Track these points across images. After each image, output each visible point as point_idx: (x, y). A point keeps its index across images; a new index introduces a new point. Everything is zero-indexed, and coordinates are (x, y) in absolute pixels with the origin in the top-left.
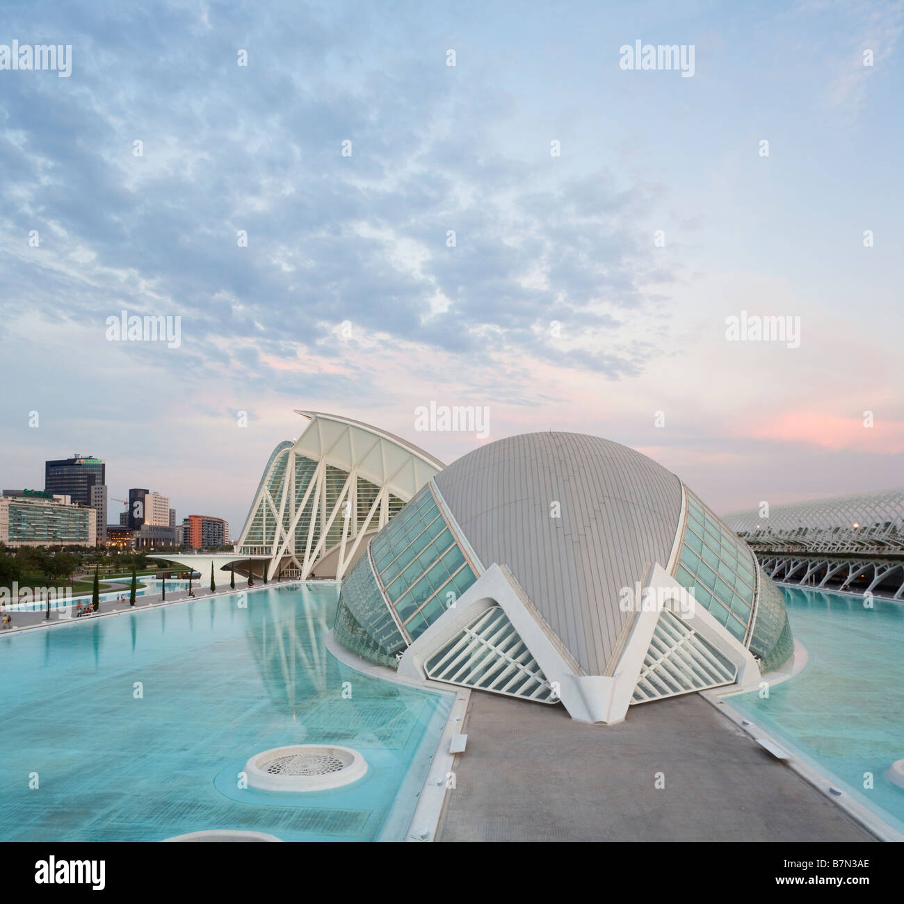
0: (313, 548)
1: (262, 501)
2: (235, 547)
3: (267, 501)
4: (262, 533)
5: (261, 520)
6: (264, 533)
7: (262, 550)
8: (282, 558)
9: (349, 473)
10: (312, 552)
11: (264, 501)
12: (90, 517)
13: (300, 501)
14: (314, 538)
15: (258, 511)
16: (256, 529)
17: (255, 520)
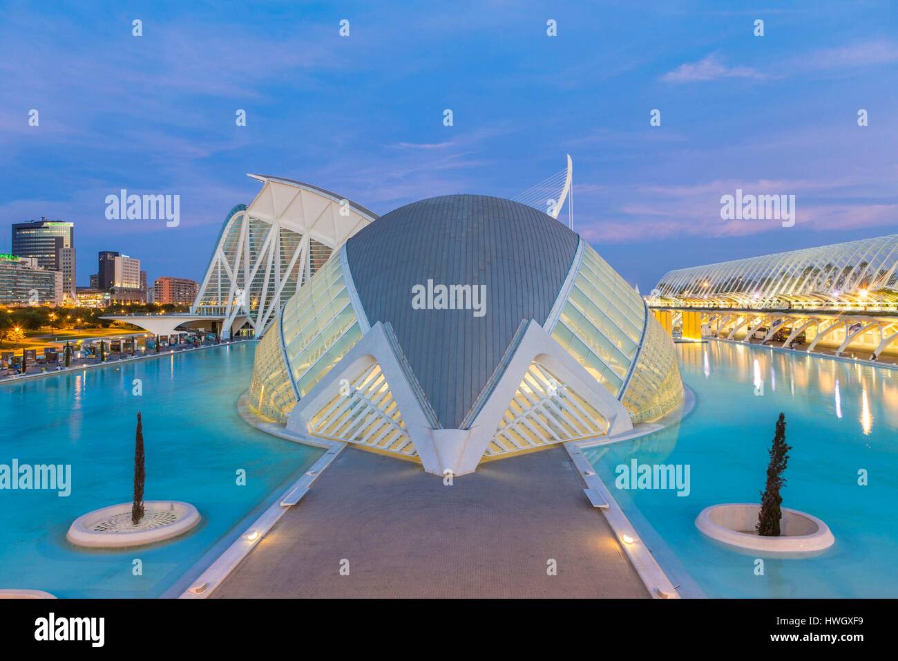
0: (266, 308)
1: (217, 263)
2: (191, 308)
3: (222, 263)
4: (217, 294)
5: (217, 281)
6: (220, 294)
7: (218, 311)
8: (236, 318)
9: (301, 236)
10: (265, 312)
11: (219, 263)
12: (56, 280)
13: (254, 263)
14: (267, 299)
15: (214, 272)
16: (213, 290)
17: (210, 282)
